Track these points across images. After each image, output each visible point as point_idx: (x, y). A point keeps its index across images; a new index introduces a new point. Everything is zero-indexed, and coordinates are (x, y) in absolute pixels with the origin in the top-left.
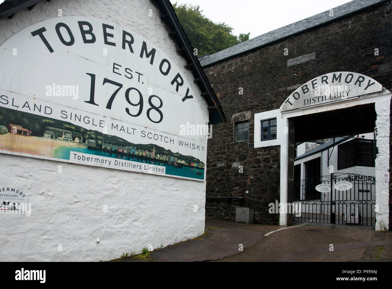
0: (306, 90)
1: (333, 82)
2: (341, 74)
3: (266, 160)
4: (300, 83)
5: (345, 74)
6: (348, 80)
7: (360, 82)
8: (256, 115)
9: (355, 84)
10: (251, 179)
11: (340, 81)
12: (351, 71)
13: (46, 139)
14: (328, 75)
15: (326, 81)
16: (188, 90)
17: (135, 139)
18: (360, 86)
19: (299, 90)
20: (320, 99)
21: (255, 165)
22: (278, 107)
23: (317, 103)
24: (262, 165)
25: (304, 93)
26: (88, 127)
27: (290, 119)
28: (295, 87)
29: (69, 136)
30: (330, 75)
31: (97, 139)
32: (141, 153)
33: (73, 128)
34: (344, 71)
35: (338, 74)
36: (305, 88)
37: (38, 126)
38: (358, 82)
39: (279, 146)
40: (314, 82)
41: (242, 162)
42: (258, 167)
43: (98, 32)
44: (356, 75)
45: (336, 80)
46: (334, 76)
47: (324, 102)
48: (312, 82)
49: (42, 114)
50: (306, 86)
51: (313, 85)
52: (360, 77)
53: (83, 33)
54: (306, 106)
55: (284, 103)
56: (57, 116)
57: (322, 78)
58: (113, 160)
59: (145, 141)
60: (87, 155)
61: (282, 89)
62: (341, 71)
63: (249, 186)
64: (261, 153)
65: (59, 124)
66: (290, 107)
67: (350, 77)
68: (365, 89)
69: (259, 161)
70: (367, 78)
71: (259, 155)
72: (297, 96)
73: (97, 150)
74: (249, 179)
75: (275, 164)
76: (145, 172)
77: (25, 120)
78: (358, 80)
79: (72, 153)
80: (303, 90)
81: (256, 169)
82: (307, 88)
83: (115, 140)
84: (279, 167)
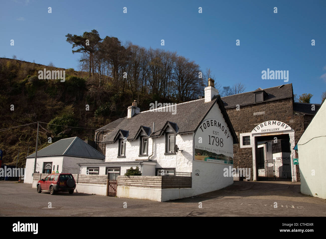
0: (262, 126)
1: (273, 124)
2: (276, 122)
3: (246, 154)
4: (259, 123)
5: (277, 122)
6: (279, 124)
7: (283, 125)
8: (240, 134)
9: (281, 126)
10: (239, 162)
11: (275, 124)
12: (279, 121)
13: (203, 156)
14: (271, 121)
15: (270, 123)
16: (228, 134)
17: (218, 153)
18: (283, 127)
19: (259, 126)
20: (268, 130)
21: (241, 155)
22: (251, 132)
23: (267, 132)
24: (244, 155)
25: (262, 127)
26: (209, 151)
27: (255, 137)
28: (258, 124)
29: (206, 154)
30: (272, 121)
31: (211, 154)
32: (219, 157)
33: (207, 152)
34: (277, 120)
35: (274, 121)
36: (261, 125)
37: (202, 153)
38: (282, 126)
39: (252, 148)
40: (265, 123)
41: (235, 154)
42: (243, 156)
43: (210, 123)
44: (282, 123)
45: (274, 123)
46: (273, 122)
47: (270, 131)
48: (264, 123)
49: (202, 149)
50: (262, 124)
51: (265, 124)
52: (283, 124)
53: (208, 124)
54: (262, 132)
55: (253, 130)
56: (204, 149)
57: (269, 122)
58: (214, 160)
59: (220, 153)
60: (210, 159)
61: (251, 124)
62: (275, 120)
63: (239, 164)
64: (244, 150)
65: (205, 151)
66: (255, 132)
67: (279, 123)
68: (285, 128)
69: (243, 154)
70: (286, 125)
71: (243, 151)
72: (258, 128)
73: (211, 158)
74: (238, 162)
75: (250, 156)
76: (220, 163)
77: (200, 151)
78: (282, 125)
79: (207, 159)
80: (261, 126)
81: (242, 157)
82: (262, 125)
83: (214, 154)
84: (252, 157)
